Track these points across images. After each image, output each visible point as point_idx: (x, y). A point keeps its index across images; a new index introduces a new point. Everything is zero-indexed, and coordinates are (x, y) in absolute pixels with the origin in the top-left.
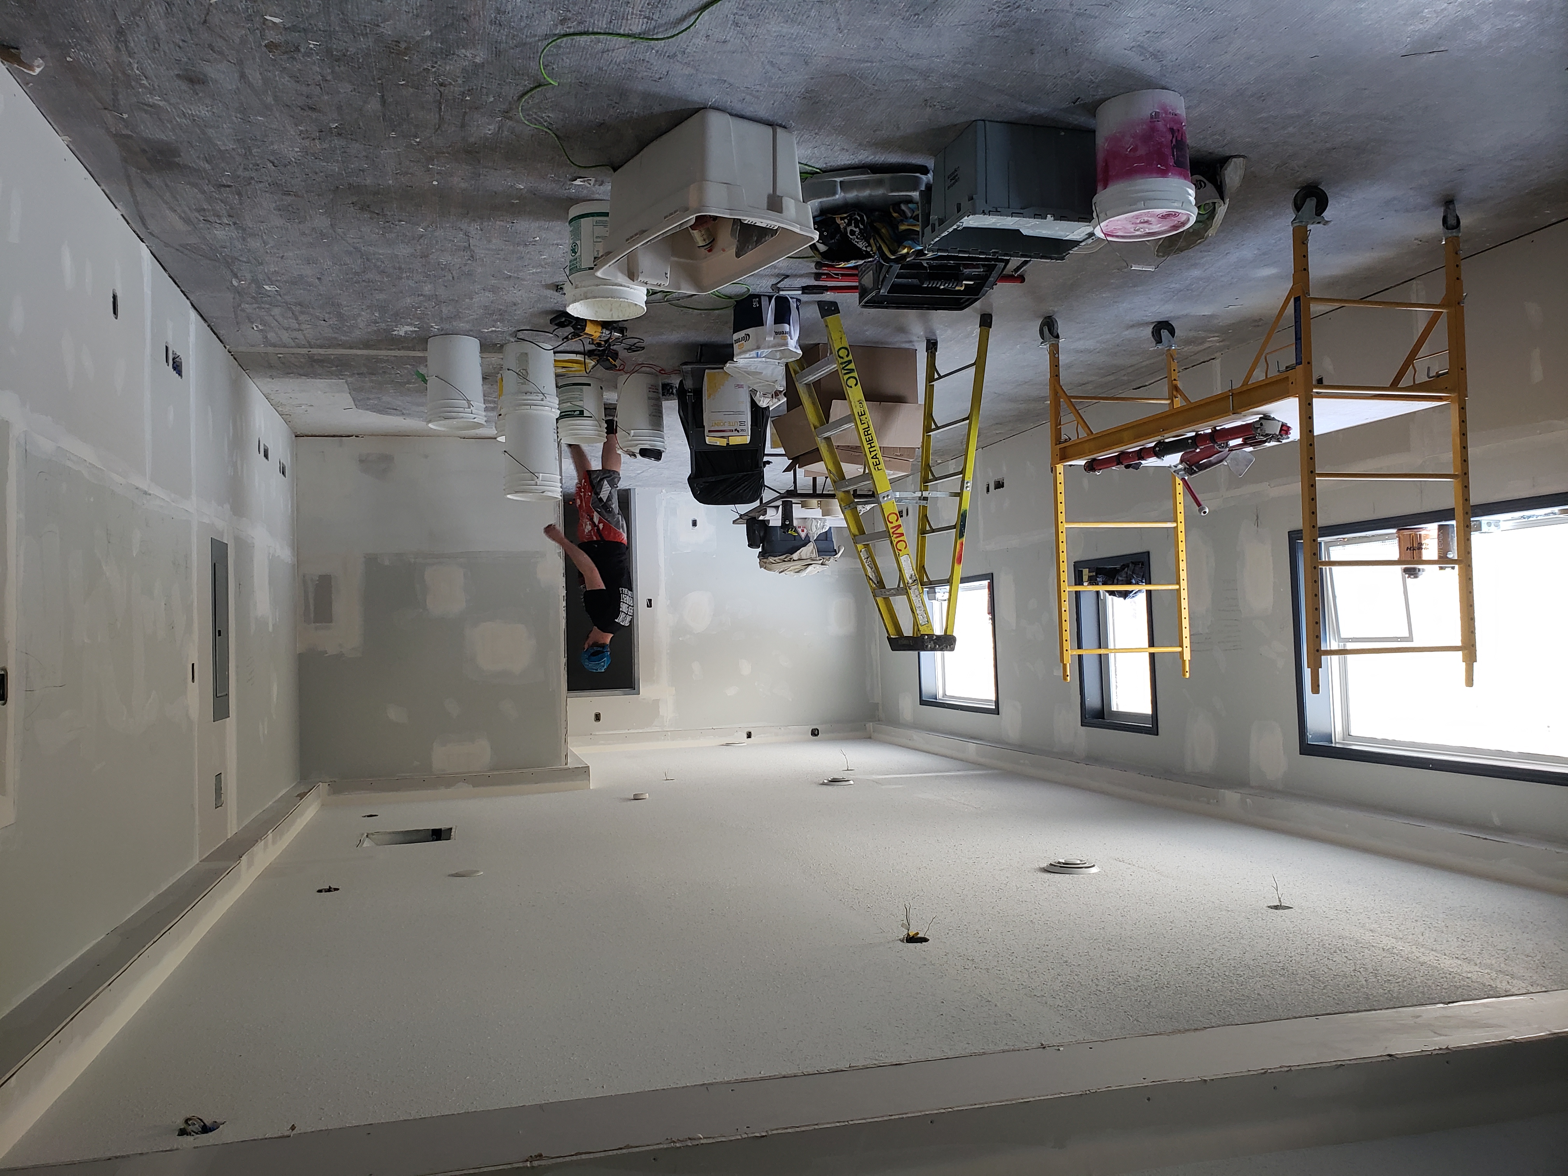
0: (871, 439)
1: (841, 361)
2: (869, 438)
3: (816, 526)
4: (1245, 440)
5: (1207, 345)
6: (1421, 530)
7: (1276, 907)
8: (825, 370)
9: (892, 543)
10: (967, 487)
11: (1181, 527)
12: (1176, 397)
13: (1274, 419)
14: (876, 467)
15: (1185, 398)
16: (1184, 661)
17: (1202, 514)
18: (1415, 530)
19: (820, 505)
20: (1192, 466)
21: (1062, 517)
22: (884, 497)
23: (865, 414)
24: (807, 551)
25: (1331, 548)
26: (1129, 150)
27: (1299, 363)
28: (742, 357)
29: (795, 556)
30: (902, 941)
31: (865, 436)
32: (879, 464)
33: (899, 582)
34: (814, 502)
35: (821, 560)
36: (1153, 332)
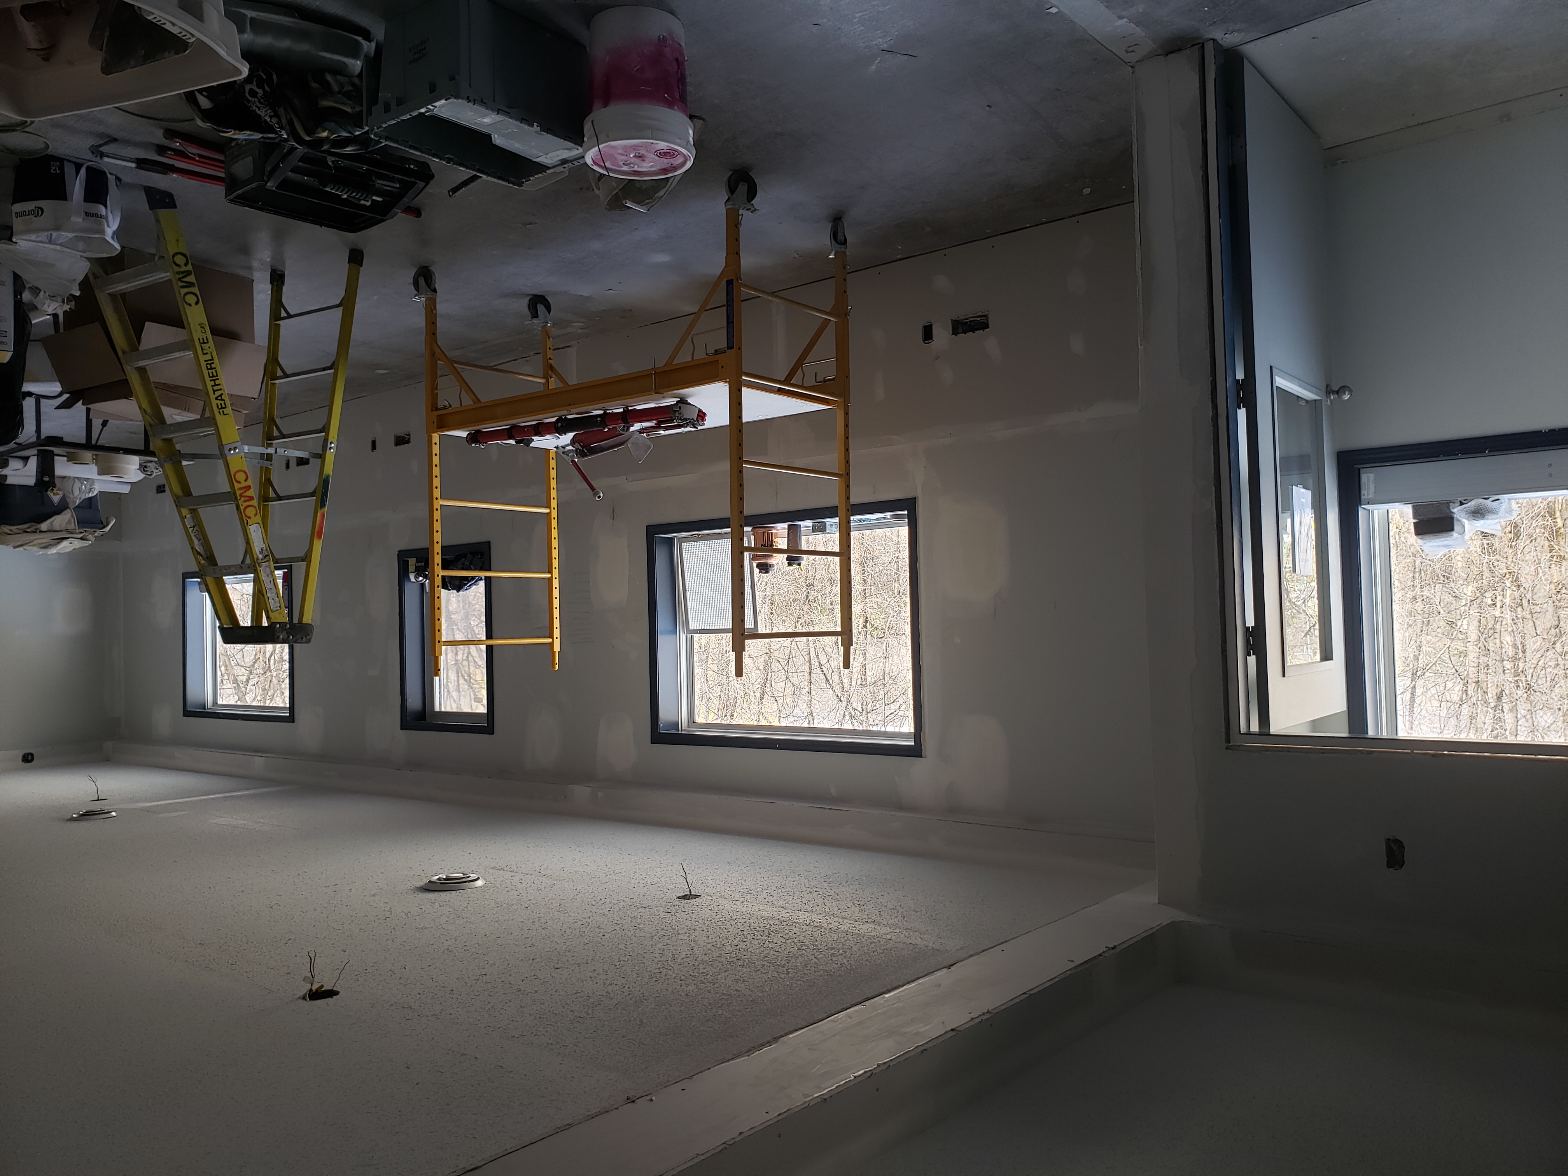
0: (215, 375)
1: (177, 269)
2: (212, 373)
3: (80, 489)
4: (659, 423)
5: (569, 330)
6: (773, 529)
7: (684, 897)
8: (148, 278)
9: (238, 507)
10: (331, 448)
11: (554, 514)
12: (551, 377)
13: (690, 404)
14: (221, 410)
15: (562, 380)
16: (554, 653)
17: (597, 499)
18: (768, 529)
19: (96, 460)
20: (583, 448)
21: (437, 493)
22: (230, 450)
23: (207, 342)
24: (59, 521)
25: (683, 544)
26: (635, 69)
27: (730, 347)
28: (24, 237)
29: (44, 526)
30: (304, 998)
31: (208, 369)
32: (225, 407)
33: (245, 557)
34: (88, 455)
35: (82, 533)
36: (529, 306)
